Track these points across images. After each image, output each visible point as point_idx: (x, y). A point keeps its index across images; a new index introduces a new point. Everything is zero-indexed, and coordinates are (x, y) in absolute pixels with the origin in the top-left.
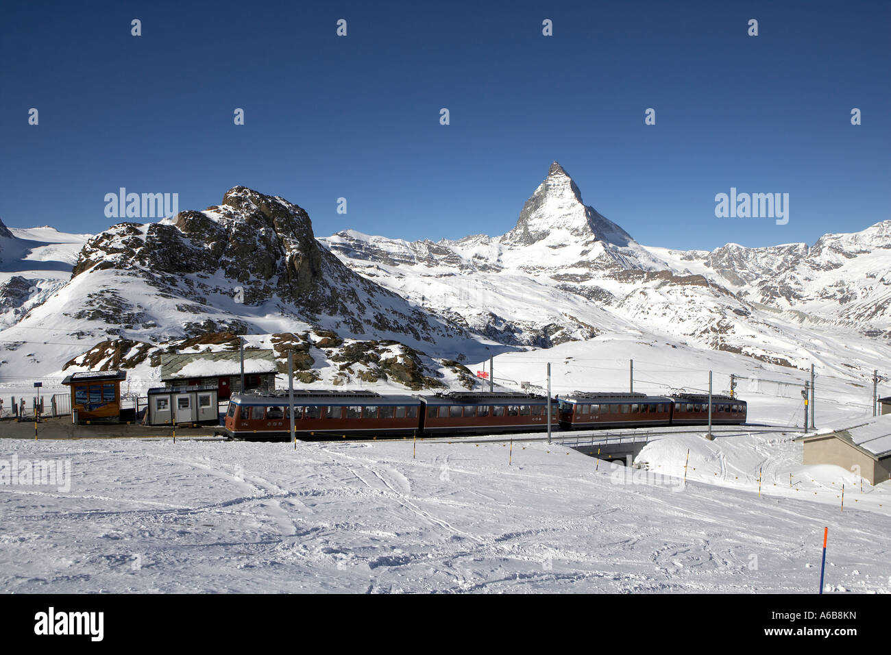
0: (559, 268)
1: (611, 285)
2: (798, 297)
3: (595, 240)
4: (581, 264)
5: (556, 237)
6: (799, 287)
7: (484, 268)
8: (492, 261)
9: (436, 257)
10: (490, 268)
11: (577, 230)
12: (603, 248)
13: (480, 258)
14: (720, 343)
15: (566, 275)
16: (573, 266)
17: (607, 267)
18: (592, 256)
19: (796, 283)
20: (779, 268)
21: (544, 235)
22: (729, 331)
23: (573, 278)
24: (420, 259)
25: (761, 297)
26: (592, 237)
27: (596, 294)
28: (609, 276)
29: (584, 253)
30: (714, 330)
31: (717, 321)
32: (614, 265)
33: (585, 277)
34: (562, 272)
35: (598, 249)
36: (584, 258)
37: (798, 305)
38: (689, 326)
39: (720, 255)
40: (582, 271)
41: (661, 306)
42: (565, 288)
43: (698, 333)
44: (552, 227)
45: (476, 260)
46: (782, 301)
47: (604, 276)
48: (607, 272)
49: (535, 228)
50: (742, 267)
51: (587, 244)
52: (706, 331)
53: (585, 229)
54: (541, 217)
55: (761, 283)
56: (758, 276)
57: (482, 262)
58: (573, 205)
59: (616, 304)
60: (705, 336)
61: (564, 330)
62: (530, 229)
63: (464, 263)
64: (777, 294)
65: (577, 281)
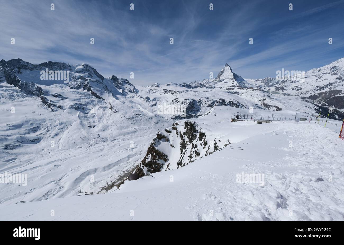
1: (239, 91)
2: (285, 90)
3: (235, 81)
4: (232, 86)
5: (226, 81)
6: (285, 87)
7: (211, 88)
8: (213, 86)
9: (201, 86)
11: (231, 79)
12: (237, 83)
13: (210, 86)
14: (263, 103)
15: (229, 88)
17: (238, 87)
18: (235, 84)
19: (285, 86)
20: (281, 82)
21: (224, 80)
22: (265, 101)
23: (230, 89)
24: (198, 87)
25: (275, 90)
26: (235, 80)
27: (236, 93)
29: (233, 84)
30: (262, 100)
31: (263, 98)
32: (239, 86)
34: (228, 88)
35: (236, 83)
36: (233, 85)
37: (285, 92)
38: (256, 99)
39: (265, 80)
40: (232, 88)
41: (250, 95)
42: (229, 92)
43: (258, 101)
44: (225, 78)
46: (280, 91)
48: (238, 88)
49: (222, 79)
50: (271, 82)
51: (233, 82)
52: (260, 100)
53: (233, 78)
54: (223, 76)
55: (275, 86)
56: (275, 84)
58: (230, 73)
59: (240, 95)
60: (260, 101)
61: (233, 102)
62: (220, 79)
63: (207, 87)
64: (279, 89)
65: (231, 90)
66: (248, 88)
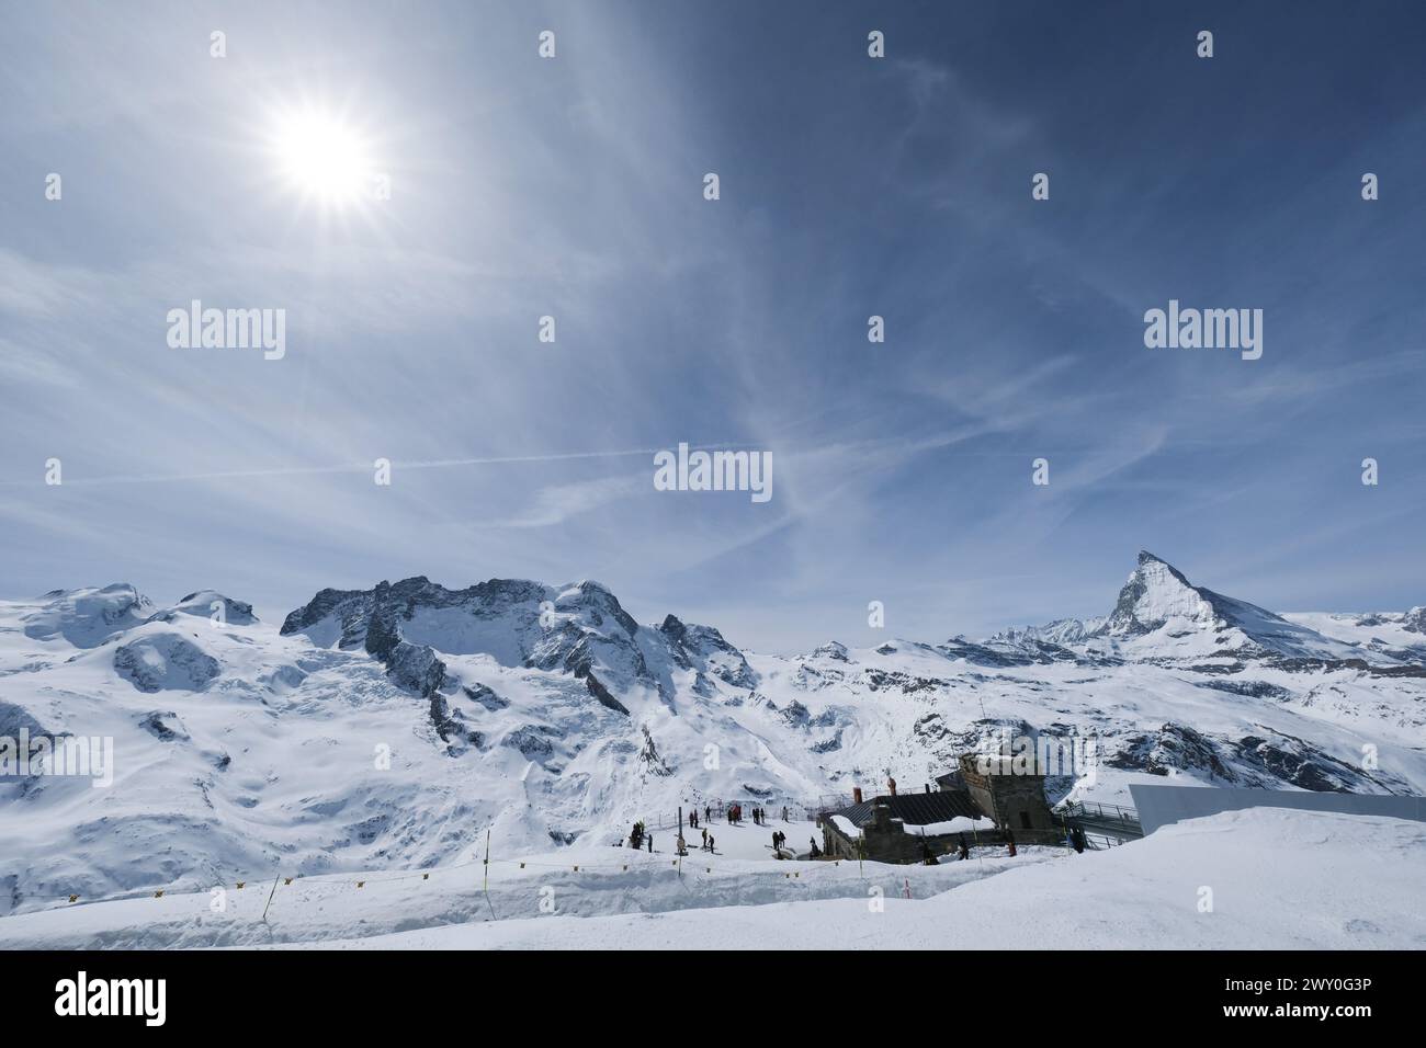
0: (1194, 659)
1: (1276, 677)
3: (1229, 626)
4: (1223, 654)
5: (1172, 625)
7: (1104, 662)
8: (1110, 653)
9: (1049, 654)
10: (1109, 662)
11: (1199, 616)
12: (1244, 636)
13: (1095, 653)
15: (1208, 666)
16: (1212, 656)
17: (1260, 656)
18: (1234, 644)
21: (1159, 624)
23: (1219, 669)
24: (1033, 657)
26: (1224, 623)
27: (1261, 690)
28: (1269, 666)
29: (1220, 641)
32: (1270, 654)
33: (1235, 668)
34: (1200, 663)
35: (1237, 638)
36: (1223, 647)
40: (1231, 661)
41: (1373, 705)
42: (1218, 686)
44: (1166, 615)
45: (1091, 654)
47: (1263, 666)
48: (1264, 661)
49: (1146, 617)
51: (1219, 630)
53: (1209, 615)
54: (1146, 606)
57: (1099, 657)
58: (1182, 591)
59: (1300, 702)
61: (1268, 744)
62: (1139, 620)
63: (1080, 658)
65: (1225, 672)
66: (1334, 665)
